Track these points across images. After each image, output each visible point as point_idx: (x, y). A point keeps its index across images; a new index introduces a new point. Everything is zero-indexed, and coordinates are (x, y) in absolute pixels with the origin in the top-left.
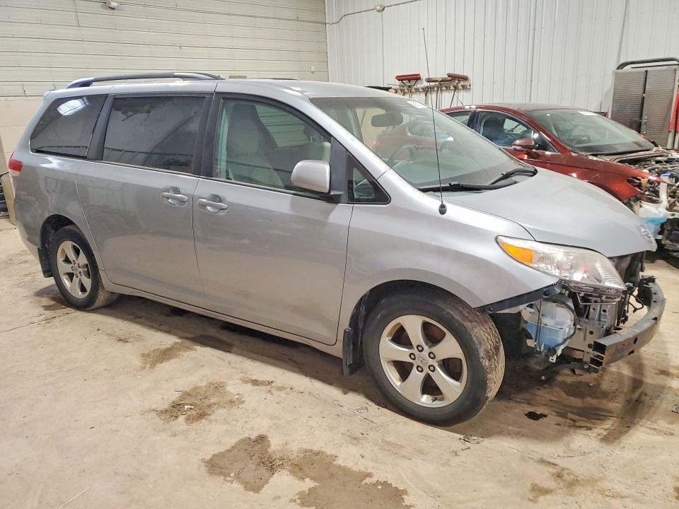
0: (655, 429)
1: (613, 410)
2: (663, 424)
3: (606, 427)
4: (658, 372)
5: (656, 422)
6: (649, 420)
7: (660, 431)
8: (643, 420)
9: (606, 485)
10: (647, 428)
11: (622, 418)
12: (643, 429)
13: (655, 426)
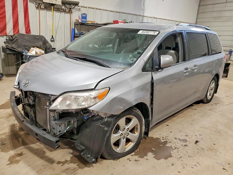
0: (4, 134)
1: (21, 132)
2: (4, 137)
3: (17, 127)
4: (23, 153)
5: (6, 136)
6: (8, 135)
7: (2, 135)
8: (10, 134)
9: (4, 118)
10: (7, 133)
11: (16, 131)
12: (8, 132)
13: (5, 135)
